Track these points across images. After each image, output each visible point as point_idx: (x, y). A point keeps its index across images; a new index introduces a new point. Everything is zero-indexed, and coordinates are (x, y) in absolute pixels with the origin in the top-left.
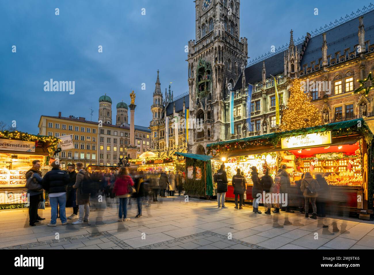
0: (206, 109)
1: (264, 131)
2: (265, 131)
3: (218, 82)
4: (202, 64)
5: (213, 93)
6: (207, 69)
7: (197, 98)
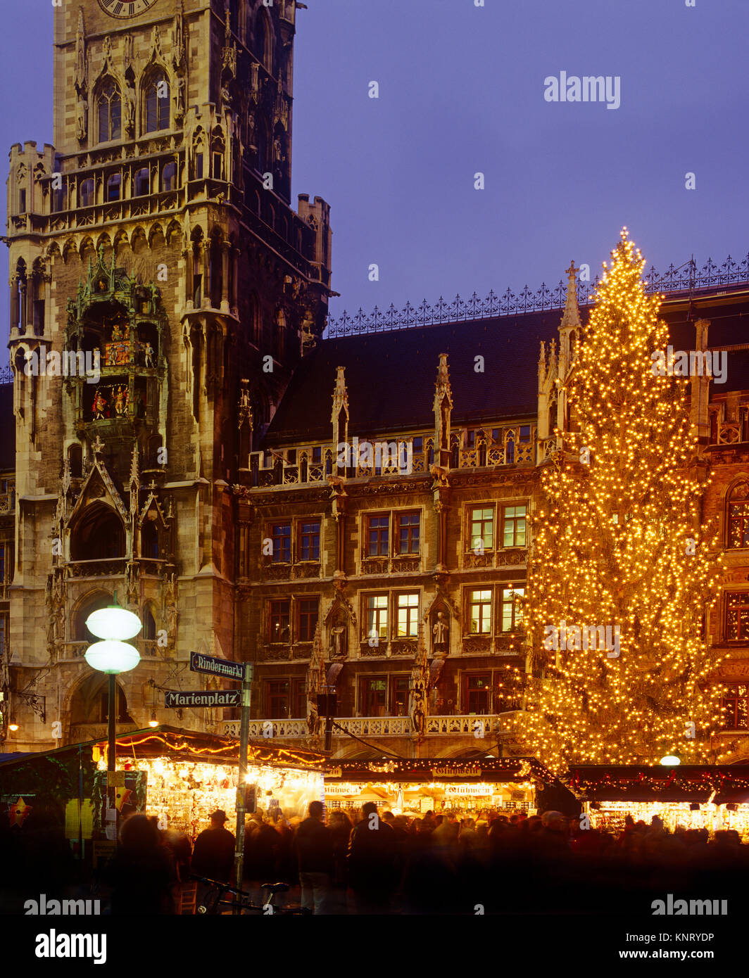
0: (133, 507)
1: (437, 641)
2: (441, 644)
3: (208, 394)
4: (112, 289)
5: (175, 438)
6: (139, 319)
7: (70, 440)
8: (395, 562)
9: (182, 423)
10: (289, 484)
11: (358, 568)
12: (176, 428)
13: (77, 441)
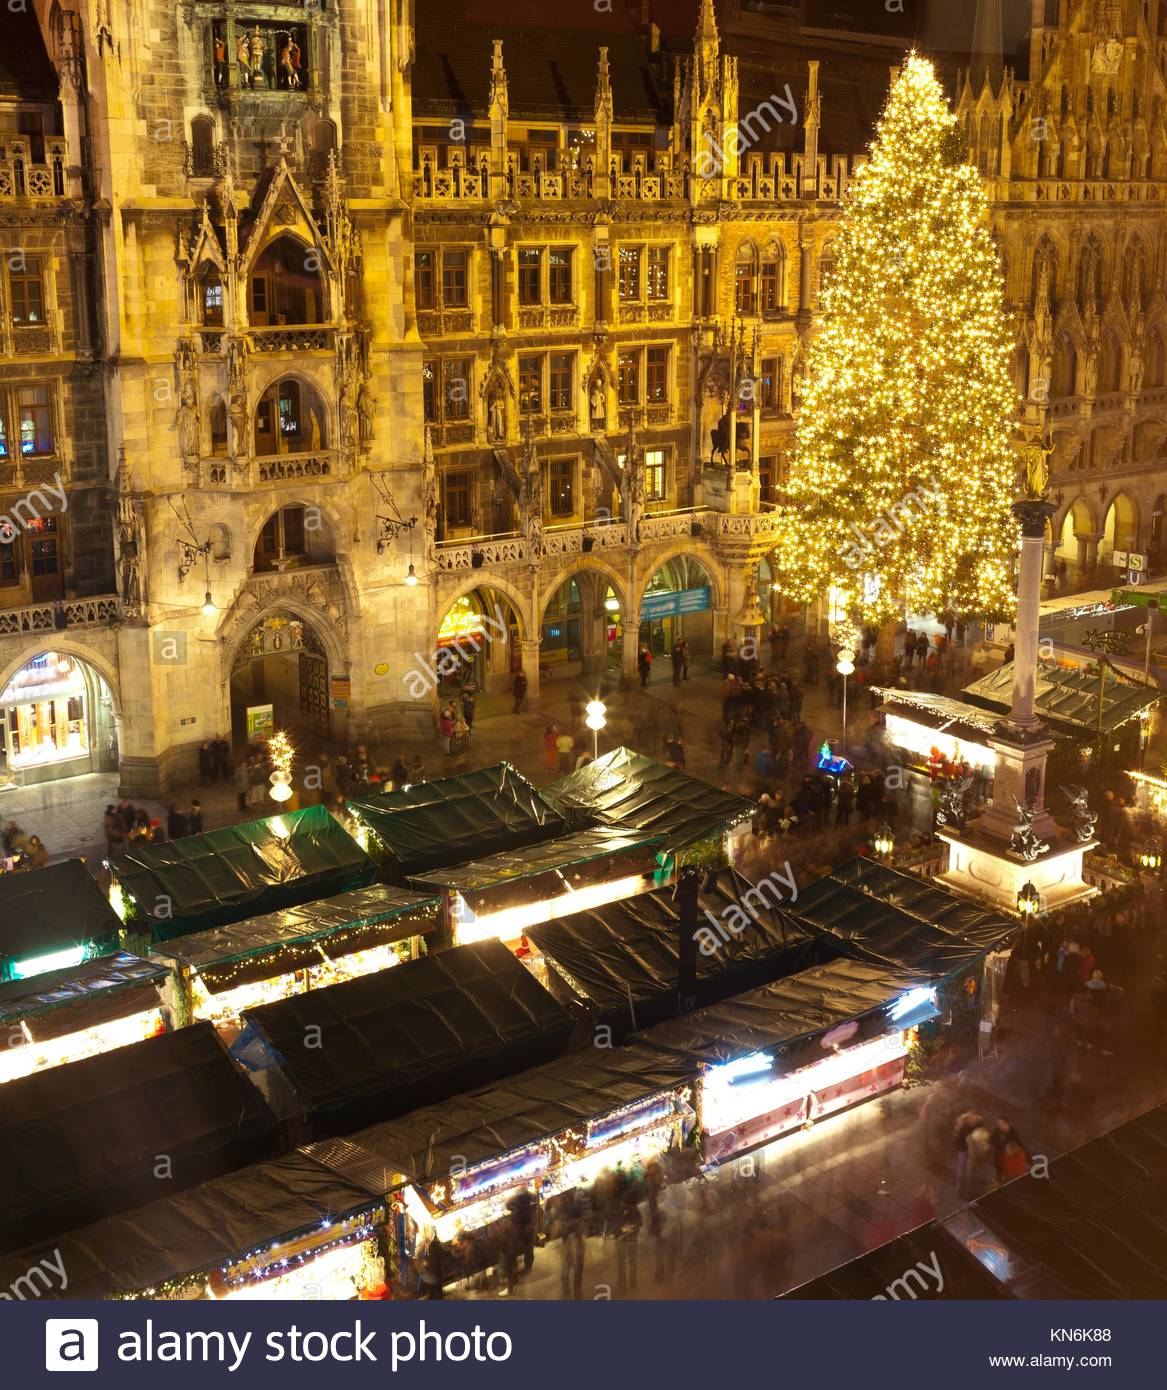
1: (598, 415)
7: (194, 109)
8: (553, 313)
9: (363, 107)
10: (441, 198)
11: (516, 320)
12: (355, 112)
13: (206, 111)
